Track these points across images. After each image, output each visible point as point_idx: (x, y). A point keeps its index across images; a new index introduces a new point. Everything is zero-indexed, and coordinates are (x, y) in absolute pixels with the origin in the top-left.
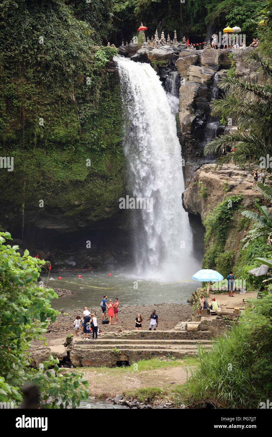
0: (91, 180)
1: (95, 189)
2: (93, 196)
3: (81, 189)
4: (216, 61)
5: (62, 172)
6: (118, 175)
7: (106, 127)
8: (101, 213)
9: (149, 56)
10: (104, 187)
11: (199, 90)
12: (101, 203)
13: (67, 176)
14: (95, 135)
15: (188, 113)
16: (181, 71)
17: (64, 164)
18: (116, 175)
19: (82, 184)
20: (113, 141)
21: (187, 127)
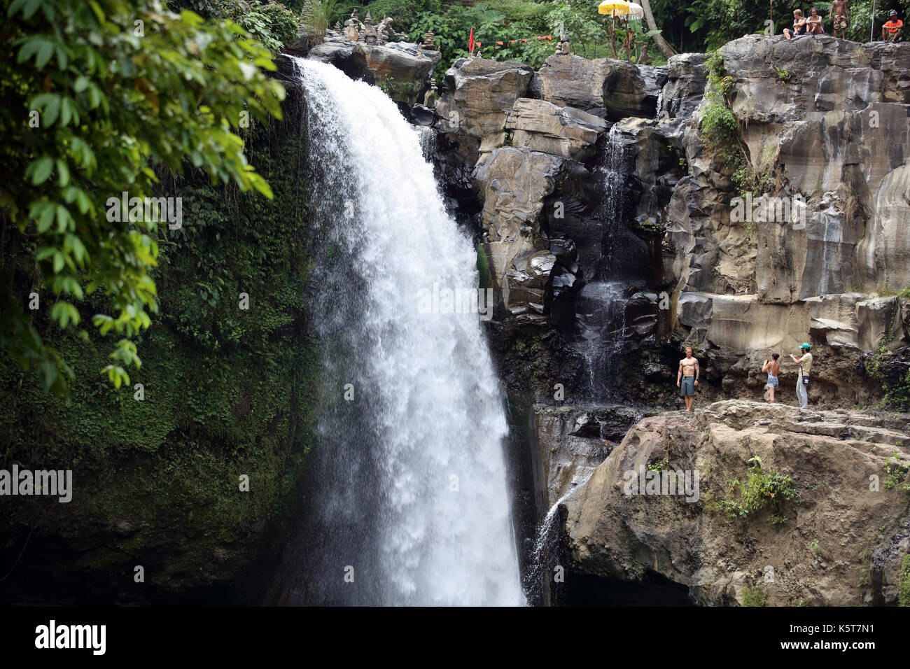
0: (179, 450)
1: (188, 482)
2: (181, 505)
3: (143, 481)
4: (597, 92)
5: (88, 415)
6: (265, 439)
7: (244, 273)
8: (201, 565)
9: (372, 62)
10: (221, 477)
11: (560, 173)
12: (204, 532)
13: (103, 433)
14: (210, 297)
15: (525, 244)
16: (475, 118)
17: (95, 387)
18: (258, 440)
19: (148, 461)
20: (260, 323)
21: (530, 290)
